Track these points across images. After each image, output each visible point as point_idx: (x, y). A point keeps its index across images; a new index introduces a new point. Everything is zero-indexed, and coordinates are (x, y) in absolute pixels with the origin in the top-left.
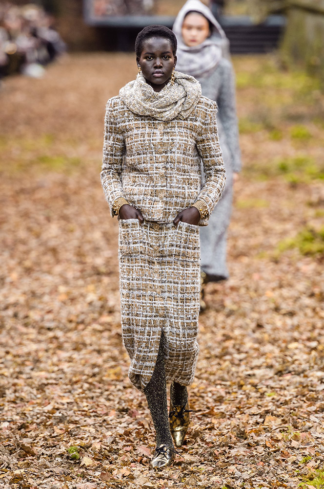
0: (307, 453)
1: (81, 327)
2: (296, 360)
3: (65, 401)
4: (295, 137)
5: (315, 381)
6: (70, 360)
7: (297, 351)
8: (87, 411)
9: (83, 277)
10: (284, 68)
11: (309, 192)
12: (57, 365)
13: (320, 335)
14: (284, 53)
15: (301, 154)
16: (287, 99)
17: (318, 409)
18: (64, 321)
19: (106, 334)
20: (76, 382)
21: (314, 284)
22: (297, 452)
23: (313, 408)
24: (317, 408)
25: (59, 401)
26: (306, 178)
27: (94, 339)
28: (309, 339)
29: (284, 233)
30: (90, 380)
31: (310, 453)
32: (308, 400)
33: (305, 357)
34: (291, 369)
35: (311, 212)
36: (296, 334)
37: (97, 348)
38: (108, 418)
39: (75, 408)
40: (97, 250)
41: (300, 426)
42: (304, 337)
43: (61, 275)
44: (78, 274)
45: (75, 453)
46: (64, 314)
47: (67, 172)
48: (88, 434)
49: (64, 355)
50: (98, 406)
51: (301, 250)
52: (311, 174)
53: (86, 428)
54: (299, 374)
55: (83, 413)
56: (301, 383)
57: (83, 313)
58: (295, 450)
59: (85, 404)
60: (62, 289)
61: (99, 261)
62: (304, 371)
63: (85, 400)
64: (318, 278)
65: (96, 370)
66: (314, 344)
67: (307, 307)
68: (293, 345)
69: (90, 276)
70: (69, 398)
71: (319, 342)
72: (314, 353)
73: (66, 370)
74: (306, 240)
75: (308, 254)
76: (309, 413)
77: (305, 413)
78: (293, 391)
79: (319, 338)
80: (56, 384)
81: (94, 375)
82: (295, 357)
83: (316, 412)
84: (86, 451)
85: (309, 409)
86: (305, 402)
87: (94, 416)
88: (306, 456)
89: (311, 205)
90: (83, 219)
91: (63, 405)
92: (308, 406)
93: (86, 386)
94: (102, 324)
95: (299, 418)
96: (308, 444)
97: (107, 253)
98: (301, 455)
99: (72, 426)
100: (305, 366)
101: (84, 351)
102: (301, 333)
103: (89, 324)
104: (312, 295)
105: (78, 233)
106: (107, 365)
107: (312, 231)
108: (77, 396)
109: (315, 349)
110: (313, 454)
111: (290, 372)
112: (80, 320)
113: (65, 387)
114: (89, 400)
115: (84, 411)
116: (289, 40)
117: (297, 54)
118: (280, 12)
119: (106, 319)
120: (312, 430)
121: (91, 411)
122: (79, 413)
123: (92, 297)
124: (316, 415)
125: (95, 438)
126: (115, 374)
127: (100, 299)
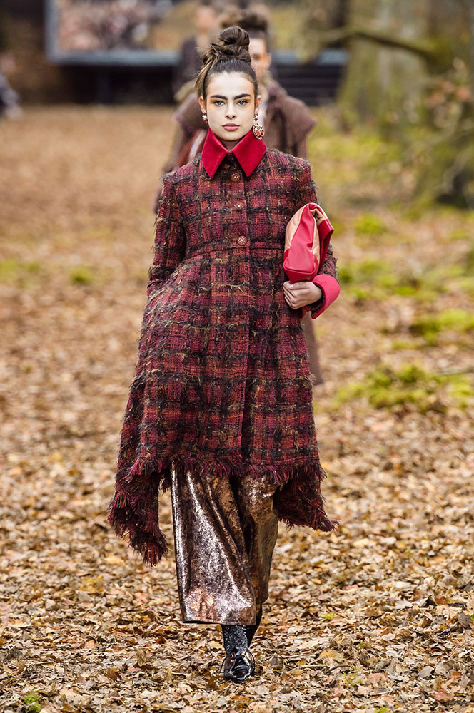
0: (382, 703)
1: (43, 515)
2: (365, 564)
3: (18, 625)
4: (361, 232)
5: (394, 595)
6: (27, 565)
7: (366, 552)
8: (51, 642)
9: (45, 441)
10: (345, 128)
11: (384, 314)
12: (7, 573)
13: (400, 526)
14: (344, 106)
15: (372, 257)
16: (351, 175)
17: (398, 638)
18: (17, 506)
19: (80, 525)
20: (35, 598)
21: (392, 451)
22: (367, 702)
23: (391, 636)
24: (397, 636)
25: (10, 625)
26: (379, 293)
27: (62, 532)
28: (384, 533)
29: (346, 375)
30: (57, 594)
31: (386, 702)
32: (383, 623)
33: (379, 559)
34: (357, 578)
35: (387, 343)
36: (365, 526)
37: (65, 546)
38: (84, 652)
39: (34, 636)
40: (65, 400)
41: (371, 663)
42: (377, 530)
43: (11, 438)
44: (38, 436)
45: (34, 703)
46: (17, 496)
47: (21, 283)
48: (54, 676)
49: (16, 556)
50: (68, 632)
51: (371, 401)
52: (388, 287)
53: (51, 667)
54: (369, 586)
55: (46, 644)
56: (372, 599)
57: (44, 495)
58: (363, 698)
59: (49, 630)
60: (13, 458)
61: (69, 417)
62: (376, 581)
63: (48, 624)
64: (397, 442)
65: (65, 579)
66: (390, 541)
67: (381, 485)
68: (360, 543)
69: (56, 438)
70: (24, 621)
71: (398, 539)
72: (391, 553)
73: (20, 580)
74: (379, 384)
75: (381, 406)
76: (385, 644)
77: (379, 644)
78: (359, 611)
79: (398, 531)
80: (6, 601)
81: (62, 588)
82: (364, 560)
83: (395, 641)
84: (51, 701)
85: (384, 638)
86: (378, 627)
87: (62, 648)
88: (380, 707)
89: (386, 332)
90: (45, 354)
91: (17, 631)
92: (383, 634)
93: (51, 603)
94: (73, 511)
95: (370, 652)
96: (383, 690)
97: (80, 406)
98: (372, 706)
99: (29, 663)
100: (378, 573)
101: (47, 552)
102: (372, 524)
103: (55, 511)
104: (388, 468)
105: (37, 375)
106: (82, 573)
107: (388, 372)
108: (36, 618)
109: (393, 547)
110: (390, 705)
111: (355, 583)
112: (39, 505)
113: (18, 604)
114: (55, 625)
115: (47, 640)
116: (352, 86)
117: (364, 107)
118: (338, 45)
119: (79, 503)
120: (389, 669)
121: (57, 641)
122: (41, 643)
123: (59, 470)
124: (396, 646)
125: (63, 681)
126: (94, 585)
127: (71, 473)
